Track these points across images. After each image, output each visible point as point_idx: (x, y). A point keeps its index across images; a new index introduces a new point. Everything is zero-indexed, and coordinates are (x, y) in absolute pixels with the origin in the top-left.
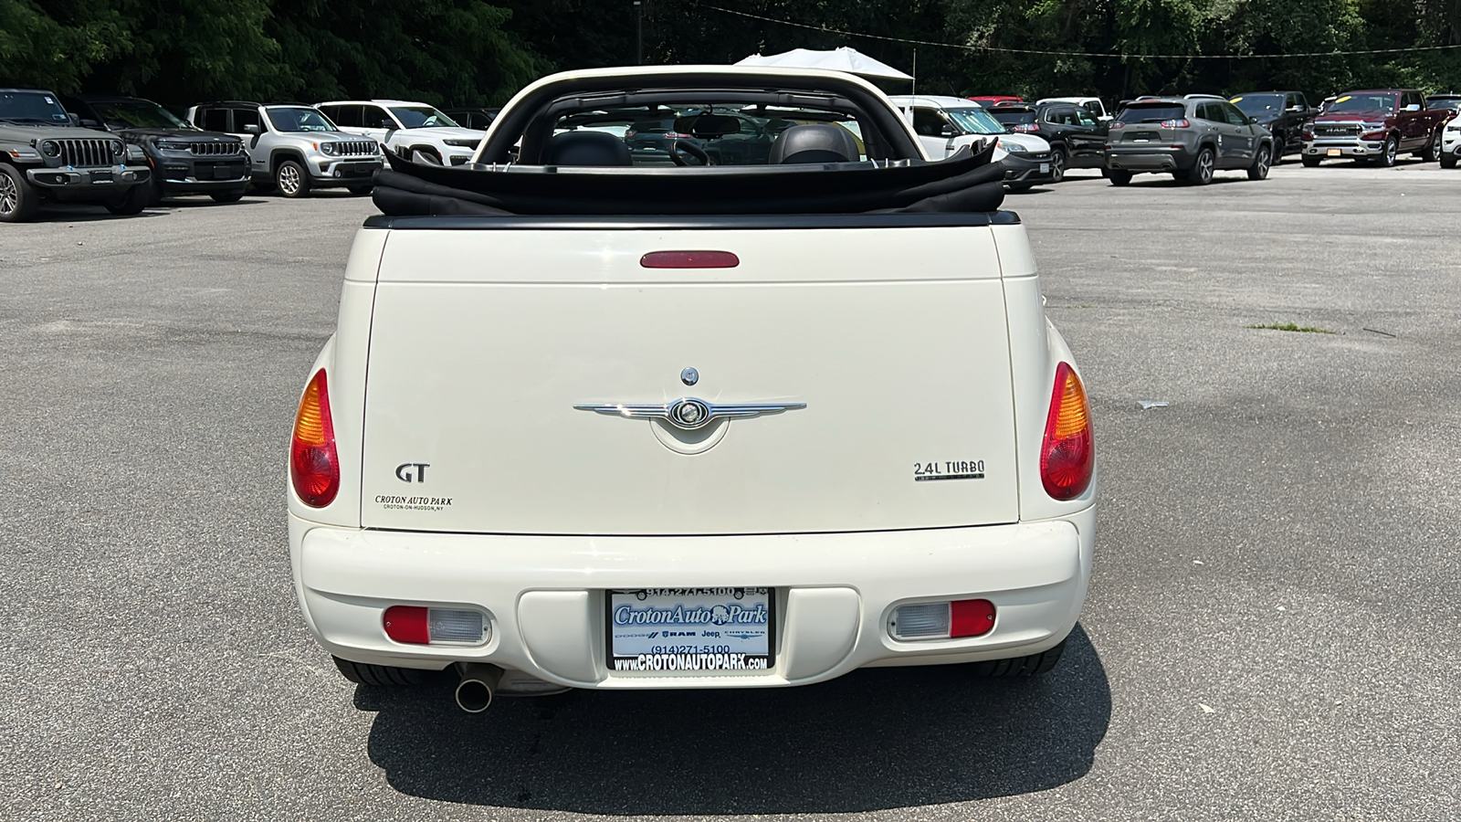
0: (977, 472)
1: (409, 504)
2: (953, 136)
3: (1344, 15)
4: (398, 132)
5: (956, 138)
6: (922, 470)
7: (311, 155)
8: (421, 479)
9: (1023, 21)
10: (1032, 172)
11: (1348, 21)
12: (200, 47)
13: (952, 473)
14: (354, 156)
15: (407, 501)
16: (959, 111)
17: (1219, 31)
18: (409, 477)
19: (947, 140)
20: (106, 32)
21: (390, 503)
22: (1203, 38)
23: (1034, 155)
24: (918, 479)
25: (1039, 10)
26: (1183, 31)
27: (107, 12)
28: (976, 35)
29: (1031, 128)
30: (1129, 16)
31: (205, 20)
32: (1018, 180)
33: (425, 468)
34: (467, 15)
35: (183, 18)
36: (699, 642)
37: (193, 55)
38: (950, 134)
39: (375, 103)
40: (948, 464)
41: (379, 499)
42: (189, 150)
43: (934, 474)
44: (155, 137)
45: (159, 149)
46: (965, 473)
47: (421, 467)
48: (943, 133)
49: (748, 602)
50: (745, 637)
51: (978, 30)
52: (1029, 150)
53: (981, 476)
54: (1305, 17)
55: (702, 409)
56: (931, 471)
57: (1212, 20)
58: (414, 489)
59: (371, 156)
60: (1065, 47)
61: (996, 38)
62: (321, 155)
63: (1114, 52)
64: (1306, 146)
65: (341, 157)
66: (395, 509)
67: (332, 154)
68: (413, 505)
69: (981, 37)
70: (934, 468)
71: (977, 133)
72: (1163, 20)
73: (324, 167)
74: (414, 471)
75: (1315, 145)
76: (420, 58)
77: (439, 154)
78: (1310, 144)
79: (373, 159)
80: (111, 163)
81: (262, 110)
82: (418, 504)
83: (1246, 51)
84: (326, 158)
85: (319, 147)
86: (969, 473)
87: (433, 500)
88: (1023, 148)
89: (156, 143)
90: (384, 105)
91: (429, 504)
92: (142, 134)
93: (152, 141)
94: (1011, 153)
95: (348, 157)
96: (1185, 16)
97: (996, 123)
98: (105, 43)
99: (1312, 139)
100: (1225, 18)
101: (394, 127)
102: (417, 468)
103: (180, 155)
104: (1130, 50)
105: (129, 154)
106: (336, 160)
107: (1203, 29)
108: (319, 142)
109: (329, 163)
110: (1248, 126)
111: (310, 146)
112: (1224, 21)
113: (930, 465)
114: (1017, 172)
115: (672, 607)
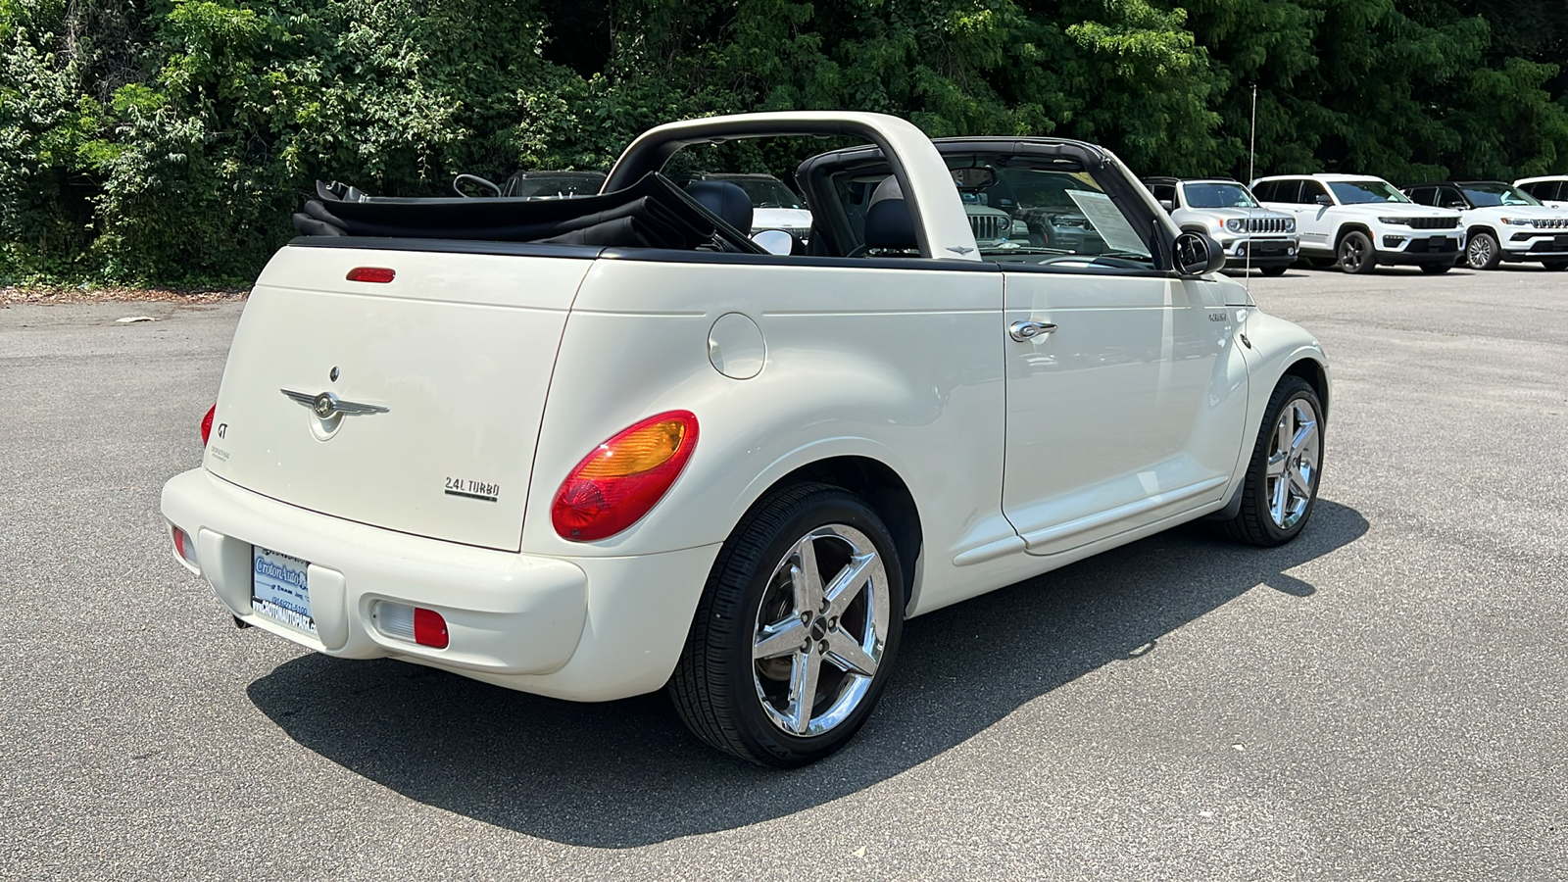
0: (492, 495)
4: (1332, 208)
6: (451, 485)
7: (1214, 232)
12: (1137, 123)
13: (472, 492)
14: (1262, 234)
20: (1034, 113)
24: (447, 492)
27: (1053, 95)
31: (1146, 97)
34: (1498, 74)
35: (1126, 97)
37: (1130, 132)
39: (1315, 177)
40: (471, 482)
42: (1081, 227)
43: (459, 490)
44: (1053, 214)
45: (1056, 225)
46: (482, 494)
53: (494, 500)
55: (330, 402)
56: (457, 487)
59: (1284, 234)
62: (1226, 232)
65: (1247, 234)
67: (1238, 231)
70: (459, 485)
73: (1227, 245)
76: (1429, 127)
77: (1371, 232)
79: (1285, 238)
80: (996, 236)
81: (1179, 185)
84: (1229, 235)
85: (1225, 223)
86: (486, 495)
89: (1053, 220)
90: (1323, 179)
92: (1043, 212)
93: (1049, 218)
95: (1256, 234)
98: (1030, 124)
101: (1329, 203)
103: (1073, 231)
105: (1014, 230)
106: (1244, 236)
108: (1225, 218)
109: (1233, 241)
111: (1216, 224)
113: (457, 481)
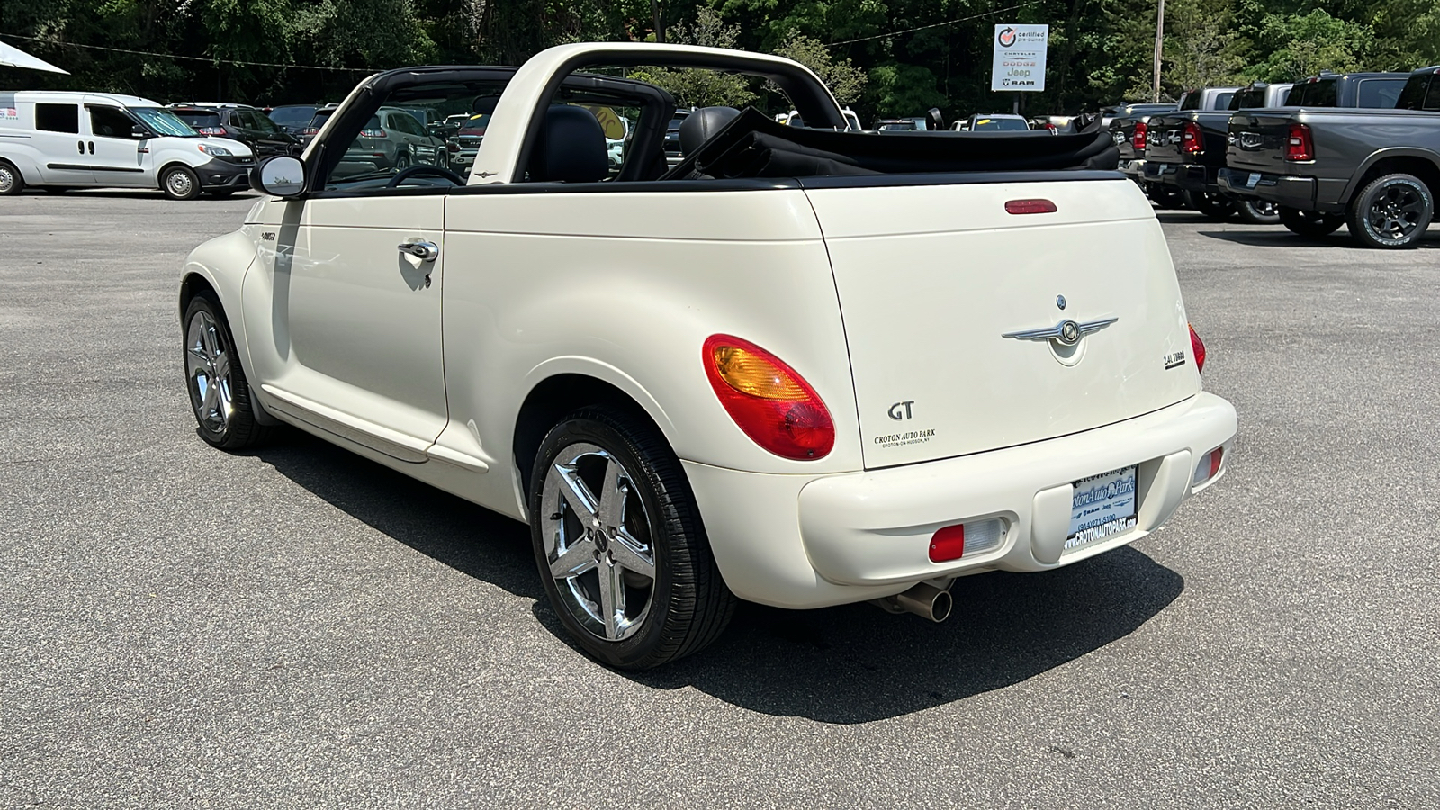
1: (904, 440)
2: (146, 138)
3: (418, 37)
5: (149, 140)
8: (909, 416)
9: (96, 18)
10: (241, 177)
11: (422, 43)
15: (901, 437)
16: (145, 110)
17: (308, 43)
18: (900, 416)
19: (138, 142)
21: (887, 442)
22: (294, 47)
23: (239, 159)
25: (113, 8)
26: (274, 40)
28: (44, 28)
29: (217, 131)
30: (217, 20)
32: (228, 185)
33: (911, 405)
36: (1101, 515)
38: (141, 135)
41: (878, 440)
47: (908, 404)
48: (134, 135)
49: (1125, 477)
50: (1122, 505)
51: (45, 24)
52: (234, 154)
54: (387, 37)
55: (1076, 327)
57: (302, 32)
58: (904, 426)
60: (148, 48)
61: (68, 33)
63: (205, 56)
64: (454, 156)
66: (892, 447)
68: (906, 440)
69: (50, 31)
71: (171, 136)
72: (252, 29)
74: (903, 409)
75: (462, 156)
78: (458, 155)
82: (910, 439)
83: (338, 65)
87: (921, 432)
88: (228, 152)
91: (918, 437)
94: (217, 157)
96: (276, 27)
97: (184, 126)
99: (459, 150)
100: (314, 31)
102: (905, 406)
104: (222, 55)
107: (294, 41)
110: (428, 138)
112: (314, 35)
114: (226, 176)
115: (1089, 490)
